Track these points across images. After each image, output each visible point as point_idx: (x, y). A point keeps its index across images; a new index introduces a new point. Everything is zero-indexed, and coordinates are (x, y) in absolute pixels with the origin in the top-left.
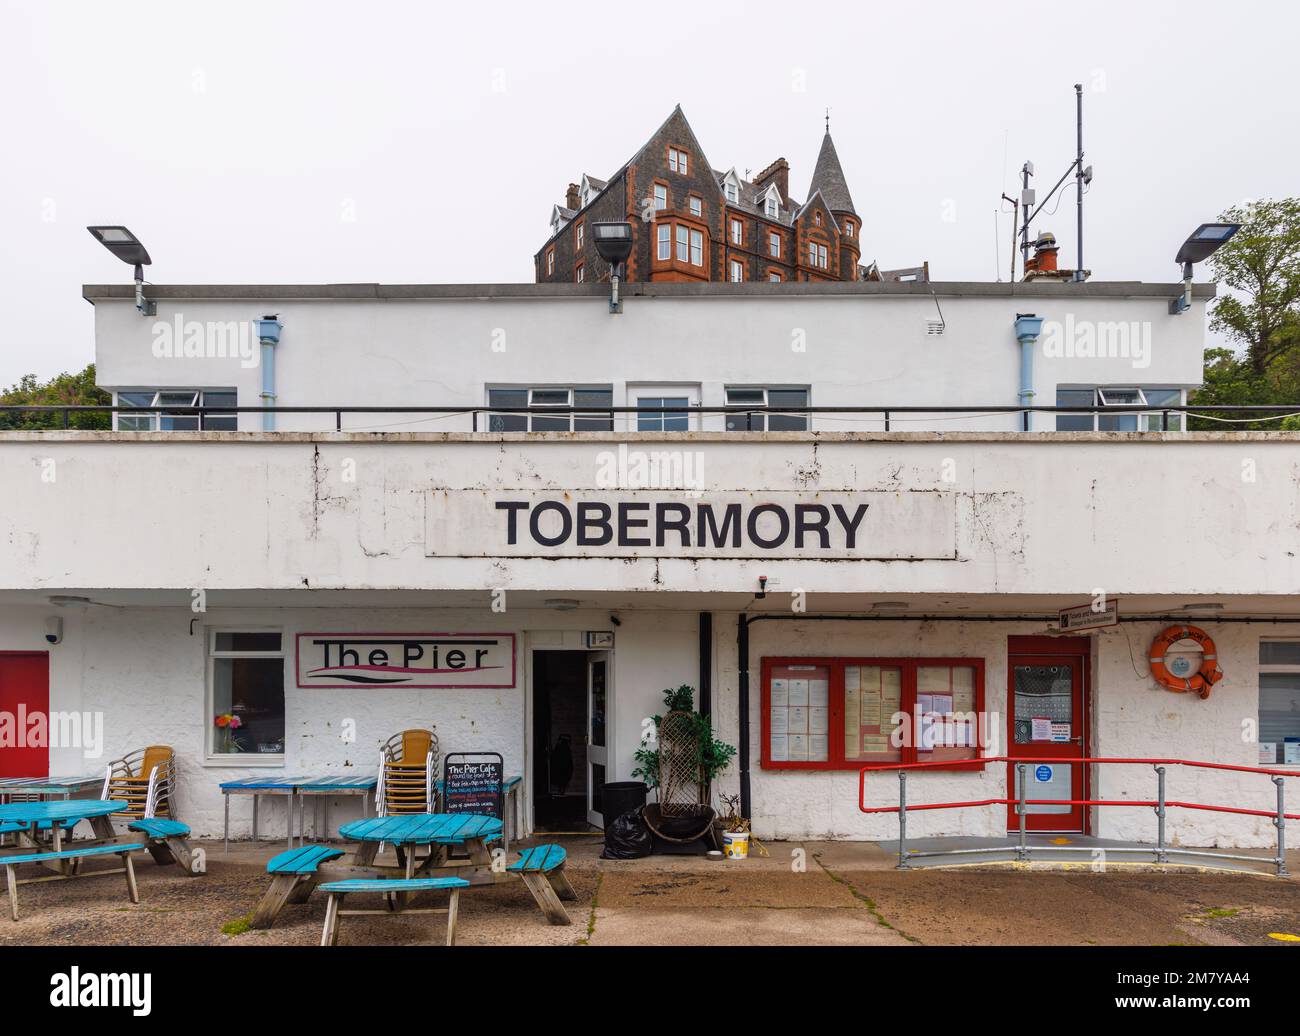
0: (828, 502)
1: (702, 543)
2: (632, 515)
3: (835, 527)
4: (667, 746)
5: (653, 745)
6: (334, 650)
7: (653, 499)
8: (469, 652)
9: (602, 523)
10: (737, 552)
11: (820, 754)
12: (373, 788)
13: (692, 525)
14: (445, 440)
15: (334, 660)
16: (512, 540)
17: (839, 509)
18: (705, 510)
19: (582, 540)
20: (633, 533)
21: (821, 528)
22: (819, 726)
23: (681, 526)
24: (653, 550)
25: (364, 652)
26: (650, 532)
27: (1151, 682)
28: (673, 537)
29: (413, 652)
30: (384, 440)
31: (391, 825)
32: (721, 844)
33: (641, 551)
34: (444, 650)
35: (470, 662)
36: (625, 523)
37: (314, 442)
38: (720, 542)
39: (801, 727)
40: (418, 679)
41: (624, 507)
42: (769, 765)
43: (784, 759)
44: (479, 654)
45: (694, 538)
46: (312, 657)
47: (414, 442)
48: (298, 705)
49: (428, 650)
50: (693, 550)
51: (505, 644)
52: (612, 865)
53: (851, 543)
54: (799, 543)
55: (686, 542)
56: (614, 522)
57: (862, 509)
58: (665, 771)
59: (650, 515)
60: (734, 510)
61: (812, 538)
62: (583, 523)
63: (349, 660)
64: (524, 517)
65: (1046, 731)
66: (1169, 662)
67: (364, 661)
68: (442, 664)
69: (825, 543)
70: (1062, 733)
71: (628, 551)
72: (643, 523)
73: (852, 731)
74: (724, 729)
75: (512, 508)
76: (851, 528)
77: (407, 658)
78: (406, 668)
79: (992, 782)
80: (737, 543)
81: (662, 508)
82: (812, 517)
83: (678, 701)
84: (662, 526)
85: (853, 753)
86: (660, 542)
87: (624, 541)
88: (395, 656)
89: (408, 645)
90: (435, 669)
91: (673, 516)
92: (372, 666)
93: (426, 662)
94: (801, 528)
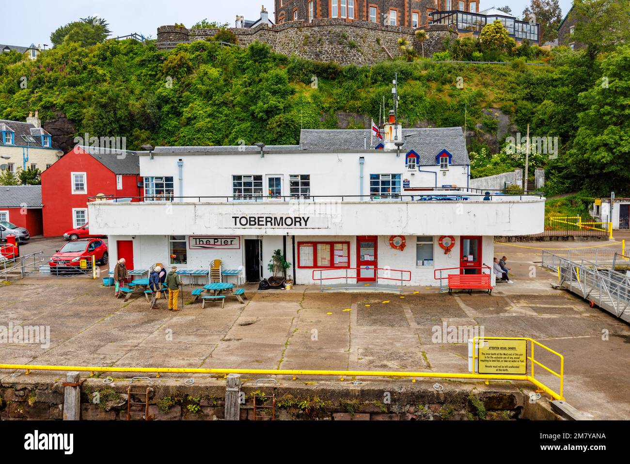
0: (301, 216)
1: (275, 225)
2: (260, 219)
3: (303, 222)
4: (275, 263)
5: (272, 263)
6: (198, 240)
7: (265, 216)
8: (229, 240)
9: (254, 221)
10: (282, 227)
11: (312, 265)
12: (208, 274)
13: (273, 221)
14: (222, 204)
15: (198, 243)
16: (236, 225)
17: (303, 218)
18: (275, 218)
19: (250, 225)
20: (261, 223)
21: (299, 222)
22: (312, 258)
23: (270, 222)
24: (265, 226)
25: (205, 241)
26: (264, 223)
27: (390, 247)
28: (269, 224)
29: (216, 241)
30: (209, 204)
31: (213, 286)
32: (284, 287)
33: (262, 227)
34: (223, 240)
35: (229, 243)
36: (259, 221)
37: (195, 204)
38: (279, 225)
39: (307, 258)
40: (217, 247)
41: (259, 218)
42: (299, 267)
43: (303, 265)
44: (231, 241)
45: (273, 224)
46: (193, 242)
47: (215, 204)
48: (190, 253)
49: (219, 240)
50: (273, 226)
51: (237, 239)
52: (260, 291)
53: (306, 225)
54: (295, 225)
55: (272, 225)
56: (257, 221)
57: (308, 218)
58: (275, 268)
59: (264, 219)
60: (282, 218)
61: (298, 224)
62: (250, 221)
63: (201, 243)
64: (238, 220)
65: (368, 258)
66: (394, 242)
67: (205, 243)
68: (223, 244)
69: (301, 225)
70: (372, 259)
71: (260, 227)
72: (263, 221)
73: (319, 259)
74: (289, 259)
75: (236, 218)
76: (306, 222)
77: (215, 242)
78: (214, 245)
79: (353, 273)
80: (282, 225)
81: (266, 218)
82: (298, 220)
83: (278, 253)
84: (267, 221)
85: (319, 264)
86: (266, 225)
87: (259, 225)
88: (212, 241)
89: (215, 239)
90: (221, 245)
91: (269, 219)
92: (207, 244)
93: (219, 243)
94: (295, 222)
